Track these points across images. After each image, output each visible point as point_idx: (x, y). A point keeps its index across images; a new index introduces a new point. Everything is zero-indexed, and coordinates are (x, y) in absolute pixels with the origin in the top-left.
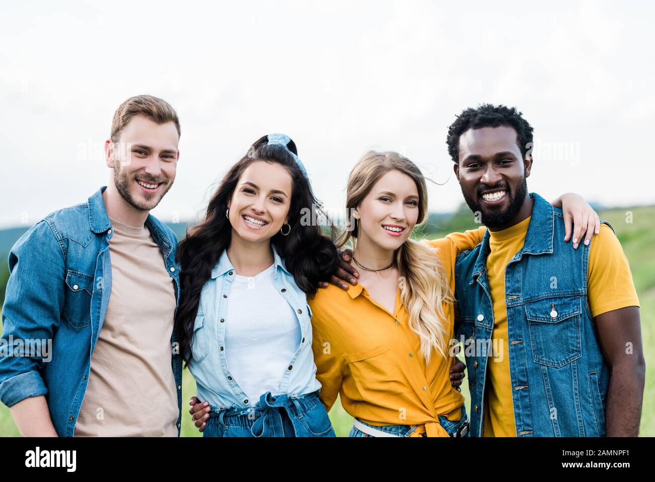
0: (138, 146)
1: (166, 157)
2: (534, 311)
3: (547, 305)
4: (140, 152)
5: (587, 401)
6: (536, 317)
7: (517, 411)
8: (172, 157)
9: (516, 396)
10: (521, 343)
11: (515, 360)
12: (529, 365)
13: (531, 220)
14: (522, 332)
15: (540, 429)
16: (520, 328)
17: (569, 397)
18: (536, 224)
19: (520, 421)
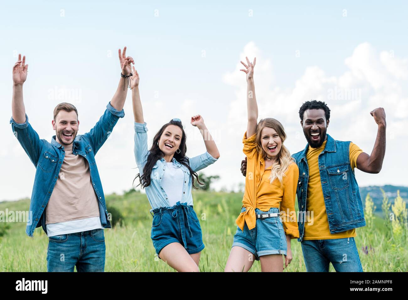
0: (62, 121)
1: (73, 123)
2: (331, 171)
3: (336, 168)
4: (63, 123)
5: (352, 202)
6: (332, 173)
7: (327, 207)
8: (75, 123)
9: (326, 201)
10: (327, 183)
11: (325, 189)
12: (330, 190)
13: (327, 141)
14: (327, 179)
15: (335, 212)
16: (326, 177)
17: (345, 200)
18: (328, 142)
19: (328, 210)
